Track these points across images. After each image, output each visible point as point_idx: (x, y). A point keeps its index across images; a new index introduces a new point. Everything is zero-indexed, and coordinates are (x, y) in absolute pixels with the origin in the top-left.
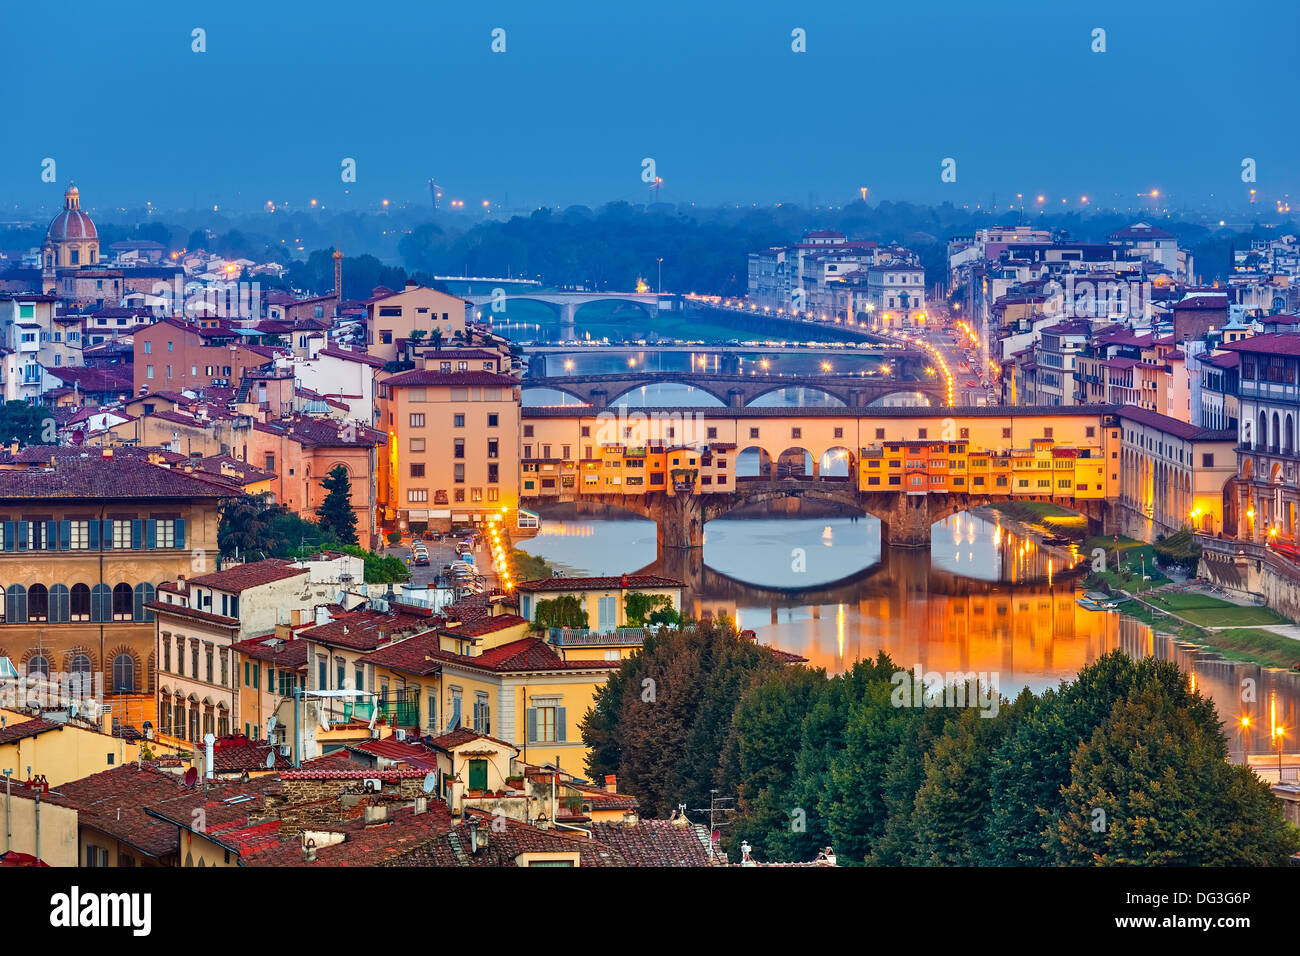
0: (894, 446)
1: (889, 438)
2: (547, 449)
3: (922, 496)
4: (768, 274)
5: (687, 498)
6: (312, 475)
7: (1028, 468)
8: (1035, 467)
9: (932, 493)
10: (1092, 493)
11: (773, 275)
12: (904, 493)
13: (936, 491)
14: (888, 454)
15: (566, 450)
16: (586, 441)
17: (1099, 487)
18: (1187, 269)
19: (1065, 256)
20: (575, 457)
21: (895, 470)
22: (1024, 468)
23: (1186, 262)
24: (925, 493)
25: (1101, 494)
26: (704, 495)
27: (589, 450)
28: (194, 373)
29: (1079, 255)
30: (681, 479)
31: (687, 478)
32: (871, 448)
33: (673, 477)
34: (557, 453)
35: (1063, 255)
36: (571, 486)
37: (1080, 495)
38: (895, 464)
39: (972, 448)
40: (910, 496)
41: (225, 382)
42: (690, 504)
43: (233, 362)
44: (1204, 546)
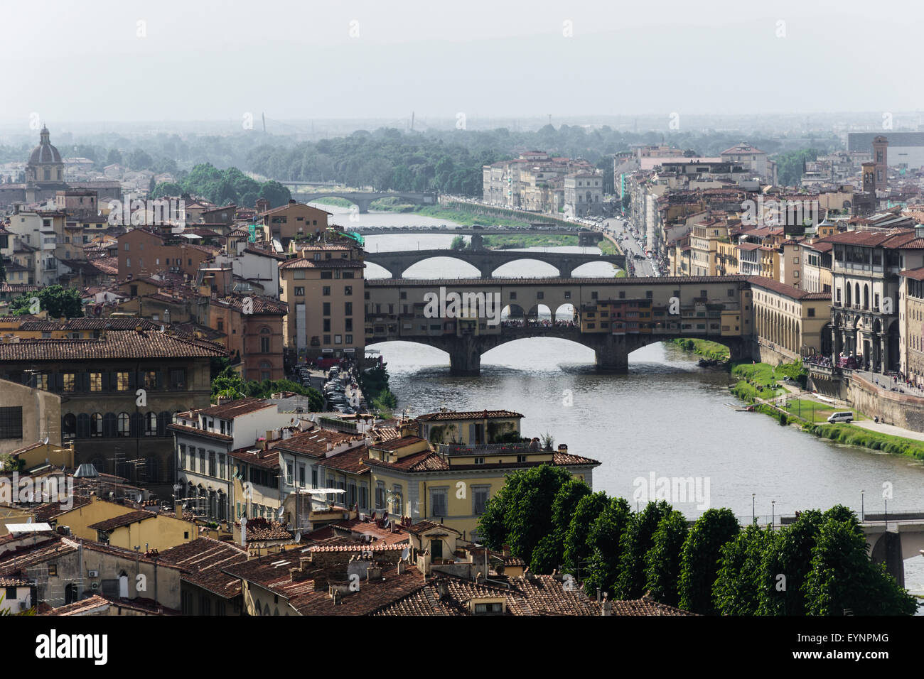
0: (604, 304)
1: (600, 298)
2: (378, 307)
3: (622, 336)
4: (497, 179)
5: (470, 338)
6: (246, 333)
7: (691, 317)
8: (695, 316)
9: (629, 334)
10: (733, 332)
11: (500, 180)
12: (611, 333)
13: (631, 332)
14: (600, 308)
15: (391, 307)
16: (403, 302)
17: (737, 329)
18: (773, 173)
19: (699, 170)
20: (396, 312)
21: (605, 319)
22: (688, 317)
23: (772, 169)
24: (624, 334)
25: (738, 333)
26: (480, 336)
27: (405, 307)
28: (158, 263)
29: (708, 169)
30: (466, 326)
31: (470, 325)
32: (589, 305)
33: (461, 325)
34: (385, 310)
35: (697, 169)
36: (394, 331)
37: (724, 334)
38: (604, 314)
39: (655, 304)
40: (615, 336)
41: (178, 269)
42: (471, 343)
43: (183, 256)
44: (811, 369)
